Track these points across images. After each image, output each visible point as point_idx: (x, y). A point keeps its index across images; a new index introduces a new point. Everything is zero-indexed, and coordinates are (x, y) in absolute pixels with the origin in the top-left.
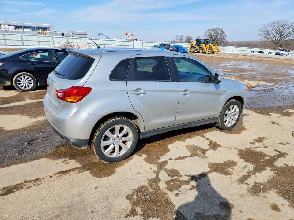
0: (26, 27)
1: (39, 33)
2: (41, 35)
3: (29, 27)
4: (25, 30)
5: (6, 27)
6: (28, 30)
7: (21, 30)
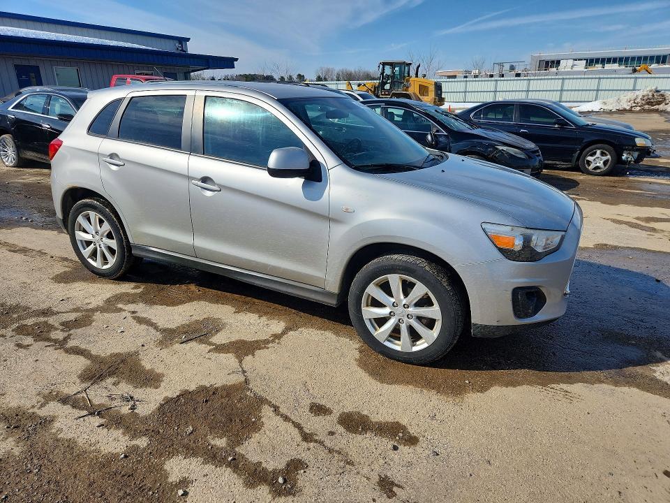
0: (609, 61)
1: (635, 71)
2: (641, 76)
3: (615, 60)
4: (608, 67)
5: (571, 62)
6: (615, 66)
7: (599, 67)
